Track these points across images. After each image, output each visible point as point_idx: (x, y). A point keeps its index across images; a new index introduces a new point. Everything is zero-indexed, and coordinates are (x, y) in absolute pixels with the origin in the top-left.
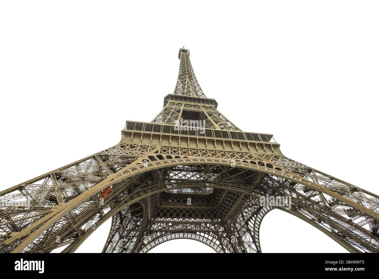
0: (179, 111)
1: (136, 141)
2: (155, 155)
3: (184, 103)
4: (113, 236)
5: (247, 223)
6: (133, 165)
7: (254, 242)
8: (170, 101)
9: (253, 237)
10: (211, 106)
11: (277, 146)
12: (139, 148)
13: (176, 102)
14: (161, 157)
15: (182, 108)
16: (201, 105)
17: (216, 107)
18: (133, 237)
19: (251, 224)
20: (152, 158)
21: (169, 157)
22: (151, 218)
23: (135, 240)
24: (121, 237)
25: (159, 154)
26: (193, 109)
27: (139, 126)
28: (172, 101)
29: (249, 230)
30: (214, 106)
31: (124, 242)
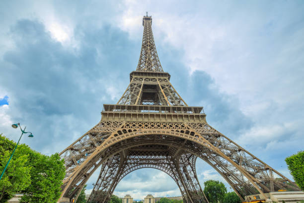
0: (140, 86)
1: (111, 119)
2: (121, 130)
3: (144, 77)
4: (104, 167)
5: (188, 159)
6: (109, 139)
7: (193, 170)
8: (134, 77)
9: (192, 168)
10: (165, 78)
11: (203, 116)
12: (112, 124)
13: (139, 77)
14: (125, 131)
15: (143, 82)
16: (157, 78)
17: (169, 78)
18: (117, 167)
19: (191, 160)
20: (120, 132)
21: (130, 131)
22: (126, 157)
23: (117, 169)
24: (109, 167)
25: (124, 128)
26: (151, 83)
27: (112, 107)
28: (136, 77)
29: (189, 164)
30: (167, 78)
31: (111, 170)
